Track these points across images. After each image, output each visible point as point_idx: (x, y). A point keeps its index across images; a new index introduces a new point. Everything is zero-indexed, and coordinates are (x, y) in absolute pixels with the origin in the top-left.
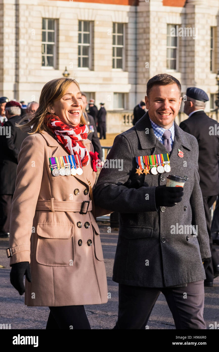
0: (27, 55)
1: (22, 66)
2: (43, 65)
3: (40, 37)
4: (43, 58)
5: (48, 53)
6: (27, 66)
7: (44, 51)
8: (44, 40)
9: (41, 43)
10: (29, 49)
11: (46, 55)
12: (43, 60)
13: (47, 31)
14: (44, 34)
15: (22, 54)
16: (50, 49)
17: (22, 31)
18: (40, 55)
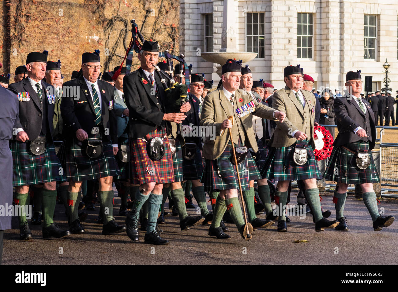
0: (351, 48)
1: (346, 58)
2: (366, 57)
3: (363, 32)
4: (366, 50)
5: (370, 46)
6: (351, 58)
7: (367, 45)
8: (366, 34)
9: (363, 37)
10: (353, 43)
11: (368, 48)
12: (366, 53)
13: (369, 26)
14: (366, 29)
15: (346, 48)
16: (371, 43)
17: (346, 26)
18: (363, 48)
